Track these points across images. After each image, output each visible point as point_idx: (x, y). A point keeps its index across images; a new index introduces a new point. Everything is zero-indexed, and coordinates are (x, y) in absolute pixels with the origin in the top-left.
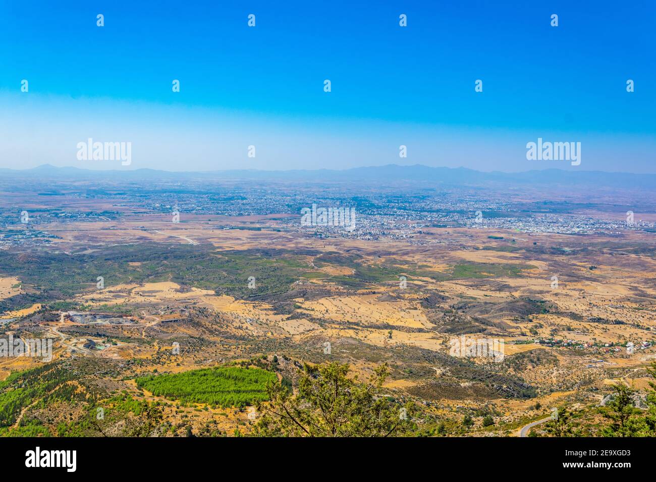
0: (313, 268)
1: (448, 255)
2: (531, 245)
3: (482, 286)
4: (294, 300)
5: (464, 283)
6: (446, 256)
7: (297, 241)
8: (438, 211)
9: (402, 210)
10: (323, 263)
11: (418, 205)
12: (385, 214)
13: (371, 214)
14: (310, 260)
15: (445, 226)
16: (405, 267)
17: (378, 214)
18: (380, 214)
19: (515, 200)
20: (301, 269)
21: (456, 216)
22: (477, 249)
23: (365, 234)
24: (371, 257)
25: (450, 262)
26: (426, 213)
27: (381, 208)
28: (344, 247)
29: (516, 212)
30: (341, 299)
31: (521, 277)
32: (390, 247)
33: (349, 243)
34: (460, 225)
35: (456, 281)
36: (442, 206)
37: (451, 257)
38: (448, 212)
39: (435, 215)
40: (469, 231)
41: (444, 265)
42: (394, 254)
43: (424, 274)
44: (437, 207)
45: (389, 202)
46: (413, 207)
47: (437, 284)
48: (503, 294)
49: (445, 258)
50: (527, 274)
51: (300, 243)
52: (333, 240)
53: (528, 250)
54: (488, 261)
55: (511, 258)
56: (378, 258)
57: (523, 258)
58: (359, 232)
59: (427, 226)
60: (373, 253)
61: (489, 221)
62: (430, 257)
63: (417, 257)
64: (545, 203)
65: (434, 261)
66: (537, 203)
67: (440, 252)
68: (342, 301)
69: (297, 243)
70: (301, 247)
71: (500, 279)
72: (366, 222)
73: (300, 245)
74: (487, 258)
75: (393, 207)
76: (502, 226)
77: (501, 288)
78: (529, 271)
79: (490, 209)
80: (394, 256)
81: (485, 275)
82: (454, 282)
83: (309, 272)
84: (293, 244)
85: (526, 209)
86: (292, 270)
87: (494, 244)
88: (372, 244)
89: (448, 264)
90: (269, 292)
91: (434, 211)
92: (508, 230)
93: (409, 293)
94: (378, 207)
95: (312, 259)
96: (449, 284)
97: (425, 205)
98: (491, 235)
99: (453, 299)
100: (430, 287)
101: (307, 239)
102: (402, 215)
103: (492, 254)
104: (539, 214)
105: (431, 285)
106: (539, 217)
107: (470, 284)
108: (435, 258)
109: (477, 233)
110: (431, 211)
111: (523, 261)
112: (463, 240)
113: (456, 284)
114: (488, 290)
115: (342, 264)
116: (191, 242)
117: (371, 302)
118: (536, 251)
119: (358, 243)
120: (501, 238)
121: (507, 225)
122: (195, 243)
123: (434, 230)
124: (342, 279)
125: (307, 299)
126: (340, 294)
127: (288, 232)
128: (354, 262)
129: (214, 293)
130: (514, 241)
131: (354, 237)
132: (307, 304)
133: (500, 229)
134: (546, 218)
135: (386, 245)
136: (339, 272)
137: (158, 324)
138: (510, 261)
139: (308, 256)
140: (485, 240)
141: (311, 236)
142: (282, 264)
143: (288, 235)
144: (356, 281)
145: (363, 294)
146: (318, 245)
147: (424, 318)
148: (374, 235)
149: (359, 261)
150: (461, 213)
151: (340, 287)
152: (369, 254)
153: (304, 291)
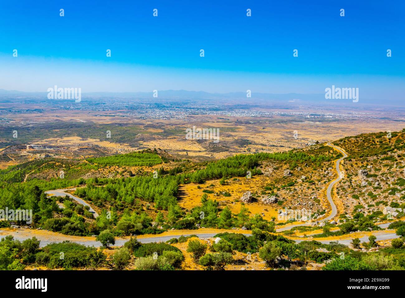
0: (144, 130)
2: (236, 121)
4: (138, 142)
8: (193, 108)
9: (178, 108)
10: (148, 128)
11: (184, 106)
12: (171, 110)
13: (164, 110)
14: (142, 127)
15: (198, 114)
16: (185, 129)
17: (168, 110)
19: (226, 104)
20: (138, 130)
21: (202, 111)
22: (214, 122)
23: (164, 117)
26: (188, 109)
27: (168, 107)
28: (155, 122)
29: (227, 109)
31: (235, 132)
32: (176, 122)
33: (157, 121)
34: (204, 114)
36: (195, 107)
38: (198, 109)
39: (192, 110)
40: (209, 116)
42: (178, 124)
44: (192, 107)
45: (171, 105)
46: (182, 107)
48: (230, 138)
51: (135, 121)
52: (149, 120)
53: (236, 122)
55: (230, 125)
56: (171, 126)
59: (190, 114)
60: (170, 124)
61: (216, 112)
62: (194, 125)
63: (189, 126)
64: (238, 105)
66: (235, 105)
68: (161, 142)
69: (133, 121)
71: (227, 133)
72: (163, 113)
73: (135, 122)
74: (219, 125)
75: (173, 107)
77: (229, 136)
78: (238, 130)
79: (215, 107)
80: (179, 125)
83: (142, 132)
85: (231, 108)
86: (134, 131)
87: (220, 120)
88: (168, 121)
90: (126, 139)
91: (192, 109)
92: (225, 116)
94: (167, 107)
95: (143, 126)
97: (188, 106)
98: (218, 117)
101: (137, 120)
102: (178, 110)
103: (221, 124)
104: (236, 109)
106: (237, 110)
109: (212, 117)
110: (190, 108)
111: (235, 126)
112: (207, 119)
114: (223, 137)
115: (157, 128)
116: (82, 121)
117: (175, 141)
118: (239, 122)
119: (161, 121)
120: (223, 118)
121: (224, 114)
122: (84, 122)
123: (193, 116)
124: (158, 134)
125: (145, 141)
126: (160, 139)
127: (128, 117)
128: (162, 127)
129: (99, 140)
130: (228, 119)
131: (159, 118)
132: (145, 143)
133: (221, 115)
134: (240, 111)
135: (174, 121)
136: (156, 131)
137: (78, 150)
138: (230, 126)
139: (140, 125)
140: (216, 119)
141: (139, 118)
142: (129, 129)
143: (128, 118)
144: (165, 134)
145: (170, 139)
146: (143, 122)
147: (200, 147)
148: (168, 118)
149: (164, 127)
150: (204, 109)
151: (159, 136)
152: (167, 125)
153: (143, 138)
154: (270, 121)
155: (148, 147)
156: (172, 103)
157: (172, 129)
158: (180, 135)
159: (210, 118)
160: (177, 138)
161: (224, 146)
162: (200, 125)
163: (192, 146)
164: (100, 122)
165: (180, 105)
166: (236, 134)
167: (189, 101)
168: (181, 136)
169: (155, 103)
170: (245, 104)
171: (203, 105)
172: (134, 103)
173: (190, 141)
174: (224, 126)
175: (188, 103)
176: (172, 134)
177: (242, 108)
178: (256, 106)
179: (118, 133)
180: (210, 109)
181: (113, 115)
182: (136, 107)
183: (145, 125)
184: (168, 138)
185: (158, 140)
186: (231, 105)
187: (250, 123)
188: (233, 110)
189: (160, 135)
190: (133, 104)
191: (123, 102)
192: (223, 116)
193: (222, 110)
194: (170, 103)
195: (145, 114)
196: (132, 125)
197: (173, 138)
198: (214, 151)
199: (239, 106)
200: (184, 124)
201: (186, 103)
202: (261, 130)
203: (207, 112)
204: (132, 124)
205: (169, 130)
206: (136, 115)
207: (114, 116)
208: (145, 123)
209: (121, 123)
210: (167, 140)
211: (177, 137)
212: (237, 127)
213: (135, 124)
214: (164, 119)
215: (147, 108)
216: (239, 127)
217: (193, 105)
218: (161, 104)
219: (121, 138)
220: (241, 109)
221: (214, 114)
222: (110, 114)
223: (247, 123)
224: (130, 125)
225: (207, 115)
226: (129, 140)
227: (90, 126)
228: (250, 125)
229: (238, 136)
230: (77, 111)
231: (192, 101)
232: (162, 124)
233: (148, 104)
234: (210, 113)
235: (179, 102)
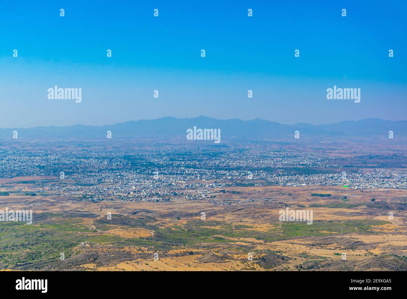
0: (95, 231)
1: (268, 213)
2: (370, 201)
3: (327, 244)
4: (81, 266)
5: (303, 243)
6: (267, 215)
7: (62, 204)
8: (237, 169)
9: (191, 169)
10: (107, 225)
11: (211, 163)
12: (171, 174)
13: (151, 174)
14: (89, 223)
15: (252, 185)
16: (218, 228)
17: (161, 173)
18: (164, 174)
19: (333, 155)
20: (79, 233)
21: (264, 175)
22: (303, 207)
23: (152, 195)
24: (167, 220)
25: (274, 221)
26: (223, 172)
27: (163, 167)
28: (128, 209)
29: (338, 167)
30: (147, 262)
31: (372, 233)
32: (189, 208)
33: (133, 206)
34: (270, 184)
35: (292, 241)
36: (243, 164)
37: (274, 216)
38: (252, 170)
39: (235, 173)
40: (285, 190)
41: (268, 224)
42: (196, 215)
43: (246, 235)
44: (235, 164)
46: (204, 165)
47: (268, 245)
48: (357, 252)
49: (266, 217)
50: (380, 230)
51: (67, 207)
52: (110, 203)
53: (369, 206)
54: (323, 219)
55: (352, 214)
56: (177, 220)
57: (367, 214)
58: (142, 194)
59: (229, 185)
60: (170, 215)
61: (306, 178)
62: (245, 217)
63: (229, 218)
64: (370, 157)
65: (252, 220)
66: (361, 157)
67: (257, 210)
68: (150, 265)
69: (62, 207)
70: (71, 211)
71: (348, 236)
72: (148, 183)
74: (320, 215)
75: (179, 166)
76: (324, 183)
77: (354, 246)
78: (380, 226)
79: (303, 165)
80: (198, 217)
81: (327, 233)
82: (288, 241)
83: (91, 236)
84: (58, 208)
85: (349, 165)
86: (68, 235)
87: (322, 201)
88: (164, 206)
89: (272, 224)
90: (44, 259)
91: (233, 169)
92: (334, 187)
93: (237, 254)
94: (160, 167)
95: (91, 221)
96: (283, 244)
97: (220, 163)
98: (314, 192)
99: (295, 259)
100: (259, 248)
101: (74, 203)
102: (193, 175)
103: (325, 212)
104: (367, 170)
105: (260, 246)
106: (368, 172)
107: (311, 242)
108: (253, 217)
109: (295, 191)
110: (228, 169)
111: (369, 217)
112: (281, 198)
113: (292, 243)
114: (335, 249)
115: (133, 226)
117: (191, 263)
119: (145, 205)
120: (329, 195)
121: (331, 181)
123: (239, 189)
124: (139, 242)
125: (100, 265)
127: (46, 195)
128: (148, 224)
130: (345, 198)
131: (138, 199)
133: (323, 185)
134: (376, 173)
135: (182, 206)
136: (132, 234)
138: (352, 218)
139: (84, 219)
140: (310, 198)
141: (80, 199)
142: (50, 228)
143: (48, 198)
144: (160, 242)
145: (177, 255)
146: (93, 208)
148: (163, 196)
149: (154, 224)
150: (268, 170)
151: (143, 248)
152: (164, 216)
153: (94, 255)
156: (173, 154)
157: (180, 227)
158: (205, 244)
159: (290, 195)
160: (198, 253)
162: (263, 216)
165: (199, 160)
166: (377, 241)
167: (223, 149)
168: (208, 247)
169: (122, 154)
171: (265, 158)
172: (65, 156)
173: (239, 263)
174: (335, 217)
175: (221, 153)
176: (180, 242)
180: (289, 171)
182: (70, 168)
183: (98, 218)
184: (171, 252)
185: (139, 260)
186: (350, 156)
188: (356, 172)
189: (145, 245)
190: (59, 160)
191: (30, 155)
192: (327, 190)
193: (325, 173)
194: (168, 155)
195: (95, 187)
196: (61, 218)
197: (184, 254)
199: (373, 160)
200: (213, 214)
201: (215, 155)
203: (280, 179)
204: (58, 215)
205: (169, 229)
206: (69, 190)
207: (6, 194)
208: (97, 213)
210: (168, 259)
211: (197, 250)
212: (376, 218)
213: (67, 216)
214: (154, 201)
215: (100, 171)
216: (380, 218)
217: (236, 159)
218: (142, 159)
220: (379, 167)
221: (301, 184)
223: (405, 205)
224: (53, 219)
225: (279, 187)
229: (381, 245)
231: (233, 148)
232: (149, 215)
233: (104, 158)
234: (287, 182)
235: (194, 152)
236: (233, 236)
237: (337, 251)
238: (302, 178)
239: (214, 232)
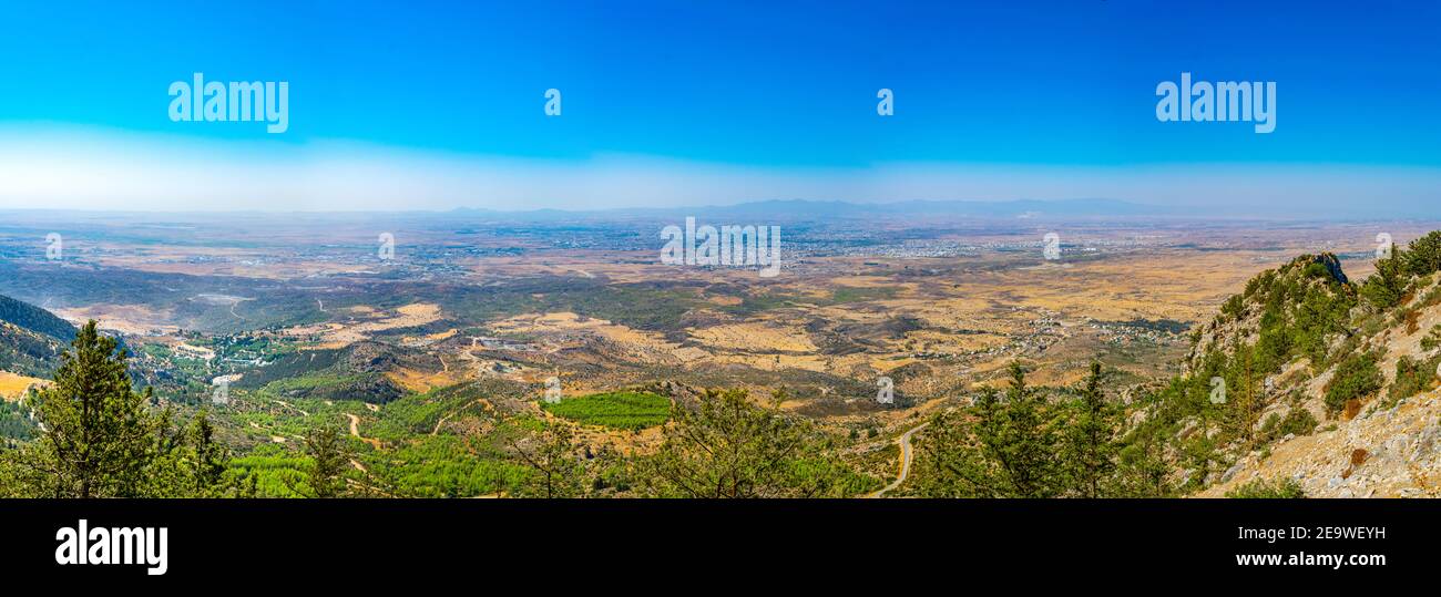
0: (702, 299)
1: (829, 281)
2: (903, 269)
3: (860, 309)
4: (685, 329)
5: (845, 307)
6: (827, 283)
8: (818, 241)
10: (713, 293)
11: (799, 237)
14: (700, 291)
15: (825, 255)
16: (789, 295)
19: (887, 229)
20: (691, 300)
21: (835, 246)
22: (855, 275)
24: (758, 287)
25: (831, 288)
26: (806, 244)
29: (888, 240)
31: (895, 298)
32: (775, 277)
33: (737, 275)
34: (838, 254)
35: (837, 306)
36: (822, 237)
37: (832, 284)
38: (828, 243)
39: (815, 245)
40: (847, 260)
41: (825, 292)
42: (778, 283)
44: (816, 238)
48: (880, 315)
49: (826, 285)
50: (900, 296)
51: (690, 276)
52: (721, 273)
53: (901, 274)
54: (865, 286)
55: (886, 282)
57: (897, 281)
59: (808, 257)
60: (759, 284)
61: (864, 249)
64: (913, 230)
65: (816, 288)
67: (822, 279)
69: (687, 275)
70: (691, 279)
71: (876, 302)
73: (689, 278)
74: (864, 283)
76: (876, 253)
77: (878, 310)
78: (902, 293)
79: (864, 237)
80: (779, 286)
82: (835, 306)
86: (683, 302)
87: (870, 270)
89: (829, 290)
90: (662, 322)
91: (814, 242)
92: (882, 257)
95: (702, 289)
96: (830, 309)
98: (866, 262)
99: (835, 322)
100: (813, 312)
101: (696, 272)
103: (869, 279)
104: (908, 241)
106: (909, 243)
107: (850, 307)
108: (817, 286)
109: (854, 261)
110: (811, 242)
111: (897, 284)
112: (842, 268)
113: (837, 308)
114: (865, 313)
115: (730, 294)
116: (588, 275)
117: (760, 329)
118: (908, 273)
119: (745, 274)
120: (877, 264)
121: (881, 252)
122: (592, 276)
123: (814, 260)
124: (729, 310)
125: (698, 328)
126: (729, 323)
128: (742, 292)
129: (609, 322)
130: (887, 266)
132: (698, 333)
133: (875, 255)
134: (915, 244)
136: (726, 302)
137: (558, 352)
138: (885, 285)
139: (698, 287)
140: (863, 267)
142: (673, 295)
144: (743, 310)
146: (707, 277)
147: (809, 342)
149: (746, 292)
150: (839, 242)
151: (729, 315)
152: (755, 284)
154: (974, 268)
155: (703, 341)
157: (762, 295)
158: (775, 311)
159: (849, 264)
160: (766, 320)
161: (857, 340)
162: (824, 284)
163: (793, 340)
164: (623, 278)
166: (894, 306)
167: (810, 224)
170: (929, 226)
171: (838, 232)
174: (874, 285)
176: (759, 310)
177: (922, 237)
178: (951, 231)
179: (650, 306)
180: (853, 243)
181: (650, 260)
183: (708, 287)
184: (747, 319)
186: (899, 229)
187: (931, 274)
188: (901, 243)
189: (732, 312)
192: (877, 259)
193: (878, 244)
196: (682, 287)
198: (835, 353)
199: (915, 233)
200: (790, 282)
202: (950, 290)
203: (846, 251)
204: (681, 283)
205: (755, 297)
207: (651, 263)
208: (709, 282)
209: (661, 279)
210: (744, 325)
211: (767, 318)
212: (902, 285)
213: (686, 285)
216: (905, 285)
217: (818, 233)
219: (653, 319)
220: (918, 239)
221: (859, 255)
222: (645, 257)
223: (926, 273)
224: (677, 287)
225: (844, 258)
226: (667, 324)
227: (599, 288)
228: (928, 279)
229: (896, 309)
230: (582, 252)
231: (818, 224)
232: (745, 284)
234: (850, 253)
236: (799, 302)
237: (867, 315)
238: (861, 249)
239: (787, 298)
